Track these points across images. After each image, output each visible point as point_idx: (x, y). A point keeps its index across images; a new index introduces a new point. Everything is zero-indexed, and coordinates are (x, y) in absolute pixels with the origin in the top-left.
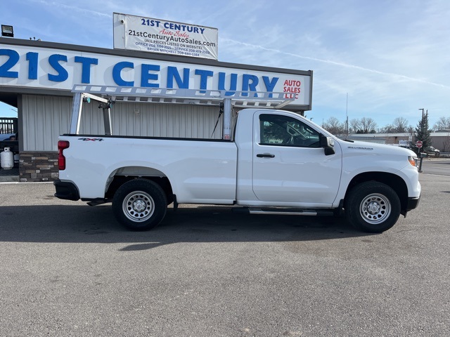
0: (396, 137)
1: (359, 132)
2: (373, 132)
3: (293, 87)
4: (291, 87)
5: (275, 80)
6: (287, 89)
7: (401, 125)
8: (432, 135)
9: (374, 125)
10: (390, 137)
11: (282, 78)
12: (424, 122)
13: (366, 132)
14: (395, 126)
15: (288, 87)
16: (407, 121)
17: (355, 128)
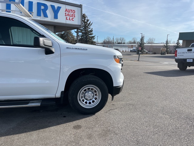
0: (132, 46)
1: (118, 43)
2: (124, 43)
3: (71, 13)
4: (69, 13)
5: (59, 8)
7: (134, 41)
8: (145, 45)
9: (124, 41)
10: (130, 46)
11: (64, 7)
12: (142, 39)
13: (121, 43)
14: (133, 41)
15: (67, 13)
16: (137, 39)
17: (117, 41)
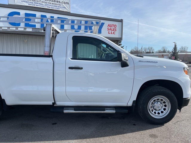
0: (163, 55)
1: (147, 53)
2: (153, 53)
3: (113, 28)
4: (111, 28)
5: (103, 24)
6: (109, 29)
7: (164, 50)
8: (179, 54)
9: (153, 50)
10: (160, 55)
11: (107, 23)
12: (175, 48)
13: (150, 53)
14: (162, 50)
15: (109, 28)
16: (167, 48)
17: (145, 51)
